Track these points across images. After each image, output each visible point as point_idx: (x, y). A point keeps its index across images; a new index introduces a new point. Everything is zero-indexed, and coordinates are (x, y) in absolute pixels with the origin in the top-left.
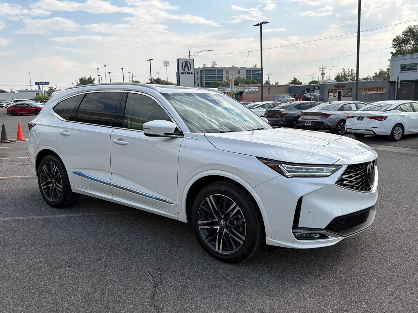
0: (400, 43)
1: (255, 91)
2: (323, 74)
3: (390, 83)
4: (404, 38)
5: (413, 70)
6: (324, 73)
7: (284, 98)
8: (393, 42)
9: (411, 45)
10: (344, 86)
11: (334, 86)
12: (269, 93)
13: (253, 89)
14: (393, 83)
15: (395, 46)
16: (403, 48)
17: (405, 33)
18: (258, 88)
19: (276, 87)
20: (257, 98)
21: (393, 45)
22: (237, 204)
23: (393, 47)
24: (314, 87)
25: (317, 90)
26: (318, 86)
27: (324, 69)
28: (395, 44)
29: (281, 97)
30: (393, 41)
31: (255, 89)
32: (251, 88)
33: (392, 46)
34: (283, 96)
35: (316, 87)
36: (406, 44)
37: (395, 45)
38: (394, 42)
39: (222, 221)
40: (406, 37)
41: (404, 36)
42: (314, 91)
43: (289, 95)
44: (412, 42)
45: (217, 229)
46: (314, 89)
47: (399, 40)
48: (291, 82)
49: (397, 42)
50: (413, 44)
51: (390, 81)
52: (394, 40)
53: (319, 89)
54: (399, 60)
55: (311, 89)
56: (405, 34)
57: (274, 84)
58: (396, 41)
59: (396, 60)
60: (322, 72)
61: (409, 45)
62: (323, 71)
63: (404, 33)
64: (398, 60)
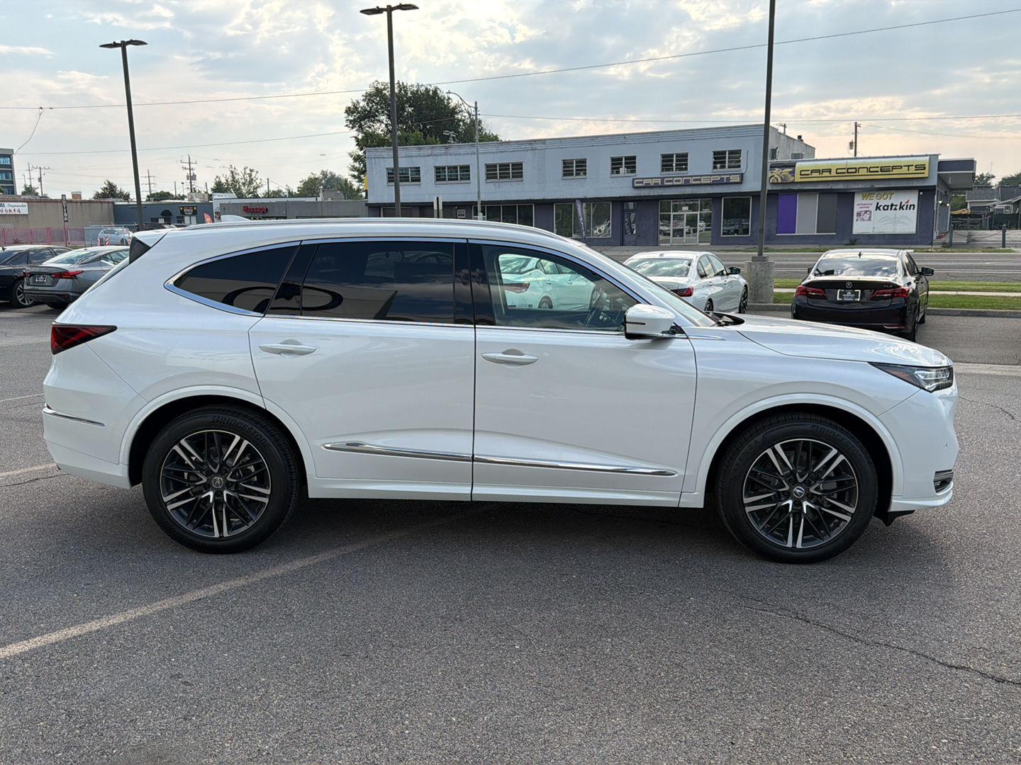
0: (361, 118)
1: (17, 213)
2: (192, 178)
3: (369, 207)
4: (368, 109)
5: (412, 181)
6: (195, 176)
7: (114, 233)
8: (346, 115)
9: (383, 126)
10: (267, 210)
11: (242, 208)
12: (66, 219)
13: (11, 208)
14: (376, 207)
15: (351, 123)
16: (367, 129)
17: (369, 97)
18: (26, 204)
19: (79, 204)
20: (31, 233)
21: (347, 120)
22: (838, 451)
23: (347, 126)
24: (183, 207)
25: (190, 216)
26: (193, 207)
27: (192, 166)
28: (351, 118)
29: (102, 231)
30: (346, 112)
31: (17, 209)
32: (6, 204)
33: (345, 124)
34: (110, 229)
35: (188, 208)
36: (372, 121)
37: (351, 121)
38: (349, 115)
39: (798, 489)
40: (370, 105)
41: (368, 104)
42: (183, 218)
43: (125, 227)
44: (383, 118)
45: (788, 505)
46: (182, 212)
47: (359, 112)
48: (100, 191)
49: (355, 114)
50: (385, 122)
51: (369, 202)
52: (349, 111)
53: (195, 213)
54: (383, 158)
55: (176, 213)
56: (369, 100)
57: (69, 197)
58: (353, 113)
59: (377, 158)
60: (188, 171)
61: (378, 125)
62: (190, 170)
63: (366, 96)
64: (380, 158)
